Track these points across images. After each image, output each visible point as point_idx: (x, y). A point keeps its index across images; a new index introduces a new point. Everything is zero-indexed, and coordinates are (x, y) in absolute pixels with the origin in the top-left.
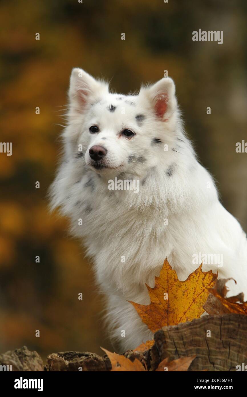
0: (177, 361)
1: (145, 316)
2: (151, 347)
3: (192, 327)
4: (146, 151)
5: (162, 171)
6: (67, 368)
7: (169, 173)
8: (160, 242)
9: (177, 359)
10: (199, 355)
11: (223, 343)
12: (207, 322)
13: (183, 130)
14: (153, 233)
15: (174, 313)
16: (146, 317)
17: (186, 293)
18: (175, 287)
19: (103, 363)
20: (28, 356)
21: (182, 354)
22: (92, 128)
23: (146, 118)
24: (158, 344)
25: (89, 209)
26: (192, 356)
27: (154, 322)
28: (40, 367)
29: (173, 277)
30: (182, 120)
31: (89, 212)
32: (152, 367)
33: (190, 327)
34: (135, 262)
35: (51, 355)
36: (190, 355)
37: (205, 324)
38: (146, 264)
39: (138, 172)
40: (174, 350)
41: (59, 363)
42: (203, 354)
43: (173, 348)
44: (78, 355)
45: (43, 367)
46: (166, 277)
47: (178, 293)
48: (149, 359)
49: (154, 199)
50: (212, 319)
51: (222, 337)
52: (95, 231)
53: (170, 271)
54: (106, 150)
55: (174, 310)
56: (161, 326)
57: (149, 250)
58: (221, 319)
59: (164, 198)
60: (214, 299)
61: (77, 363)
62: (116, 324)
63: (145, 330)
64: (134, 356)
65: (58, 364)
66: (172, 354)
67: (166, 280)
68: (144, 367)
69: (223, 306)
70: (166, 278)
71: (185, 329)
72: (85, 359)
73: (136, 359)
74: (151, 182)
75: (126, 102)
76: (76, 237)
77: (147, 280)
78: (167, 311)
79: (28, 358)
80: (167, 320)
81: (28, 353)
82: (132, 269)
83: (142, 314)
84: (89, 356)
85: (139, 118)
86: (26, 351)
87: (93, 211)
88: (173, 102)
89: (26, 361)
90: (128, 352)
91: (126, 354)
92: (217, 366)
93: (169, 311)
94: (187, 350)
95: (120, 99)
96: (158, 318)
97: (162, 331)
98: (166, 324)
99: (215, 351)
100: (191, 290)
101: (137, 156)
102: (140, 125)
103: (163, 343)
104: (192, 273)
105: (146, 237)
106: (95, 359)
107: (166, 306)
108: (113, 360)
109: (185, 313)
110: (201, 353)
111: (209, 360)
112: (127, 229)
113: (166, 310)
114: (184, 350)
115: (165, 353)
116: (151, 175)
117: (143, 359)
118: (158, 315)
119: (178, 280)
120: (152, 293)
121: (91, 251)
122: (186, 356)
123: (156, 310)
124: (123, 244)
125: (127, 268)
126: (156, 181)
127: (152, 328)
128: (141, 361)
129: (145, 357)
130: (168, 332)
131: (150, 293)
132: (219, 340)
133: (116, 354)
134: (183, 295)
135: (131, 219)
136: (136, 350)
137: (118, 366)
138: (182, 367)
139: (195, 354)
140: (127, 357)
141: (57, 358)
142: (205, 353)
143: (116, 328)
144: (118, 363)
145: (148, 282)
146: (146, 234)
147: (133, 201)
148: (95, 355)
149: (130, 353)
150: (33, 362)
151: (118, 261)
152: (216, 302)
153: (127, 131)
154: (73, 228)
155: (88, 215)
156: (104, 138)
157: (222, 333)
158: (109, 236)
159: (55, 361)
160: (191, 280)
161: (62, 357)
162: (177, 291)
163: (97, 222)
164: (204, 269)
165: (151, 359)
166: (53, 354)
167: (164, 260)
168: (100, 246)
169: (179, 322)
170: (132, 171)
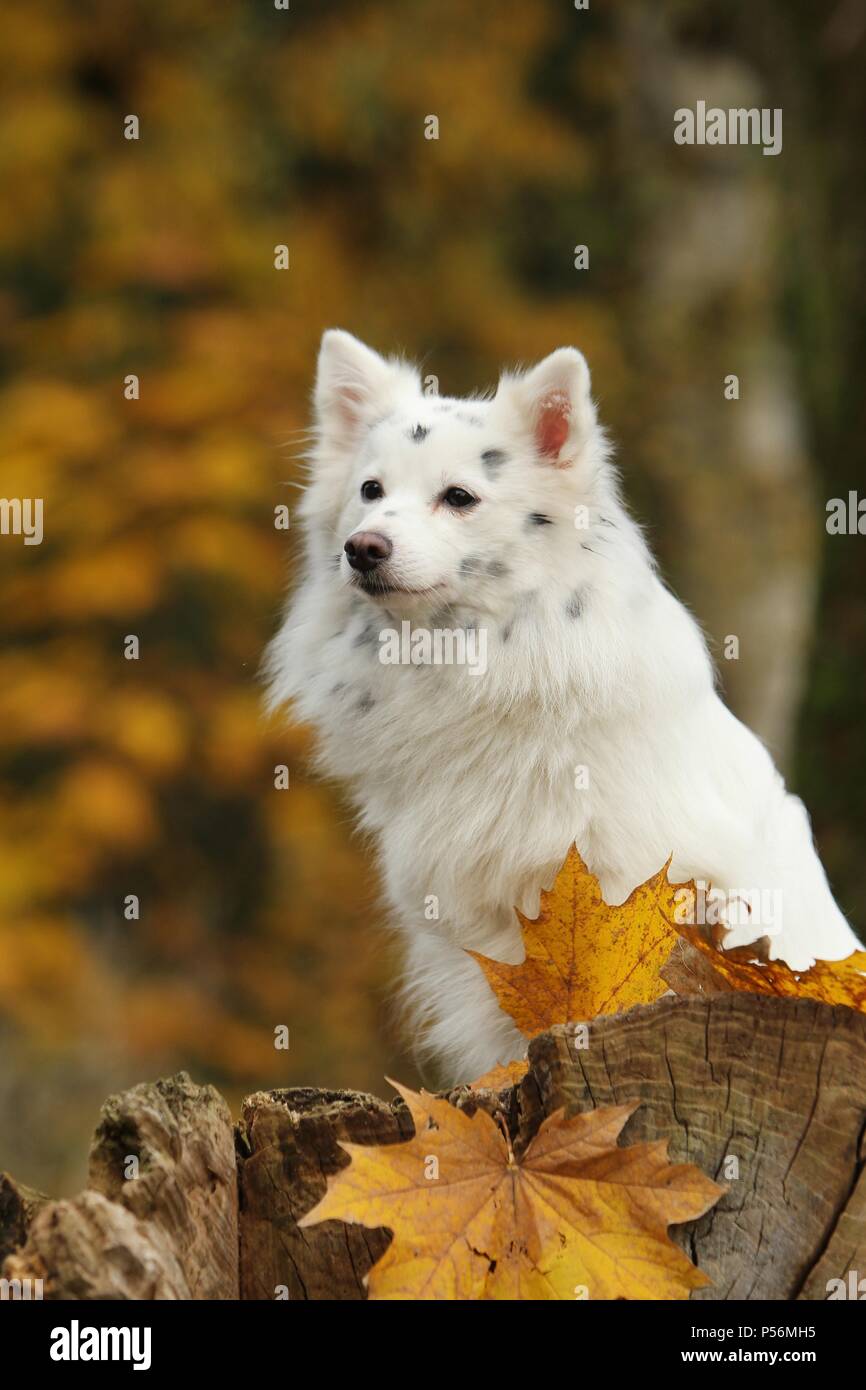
0: (589, 1115)
1: (508, 992)
2: (520, 1079)
3: (632, 1026)
4: (509, 546)
5: (554, 602)
6: (297, 1132)
7: (574, 610)
8: (559, 796)
9: (588, 1110)
10: (646, 1101)
11: (712, 1068)
12: (670, 1013)
13: (617, 493)
14: (540, 771)
15: (587, 989)
16: (510, 995)
17: (621, 938)
18: (594, 919)
19: (390, 1119)
20: (193, 1099)
21: (603, 1097)
22: (367, 486)
23: (510, 460)
24: (539, 1071)
25: (366, 704)
26: (628, 1102)
27: (532, 1010)
28: (224, 1126)
29: (590, 894)
30: (614, 469)
31: (367, 711)
32: (522, 1131)
33: (626, 1027)
34: (491, 847)
35: (253, 1096)
36: (624, 1100)
37: (664, 1020)
38: (519, 855)
39: (491, 603)
40: (583, 1085)
41: (274, 1119)
42: (658, 1098)
43: (578, 1082)
44: (325, 1098)
45: (232, 1128)
46: (571, 891)
47: (599, 937)
48: (515, 1109)
49: (534, 681)
50: (685, 1004)
51: (710, 1053)
52: (381, 763)
53: (582, 878)
54: (390, 543)
55: (586, 980)
56: (549, 1023)
57: (527, 817)
58: (708, 1006)
59: (561, 679)
60: (690, 952)
61: (322, 1118)
62: (430, 1012)
63: (507, 1029)
64: (474, 1102)
65: (271, 1122)
66: (576, 1097)
67: (570, 901)
68: (500, 1130)
69: (714, 971)
70: (572, 896)
71: (612, 1032)
72: (344, 1109)
73: (480, 1111)
74: (524, 632)
75: (459, 416)
76: (330, 778)
77: (519, 898)
78: (568, 984)
79: (191, 1103)
80: (566, 1006)
81: (192, 1089)
82: (482, 865)
83: (501, 987)
84: (356, 1101)
85: (492, 458)
86: (185, 1084)
87: (375, 709)
88: (584, 413)
89: (186, 1112)
90: (457, 1092)
91: (452, 1096)
92: (695, 1129)
93: (573, 983)
94: (616, 1086)
95: (446, 409)
96: (543, 1001)
97: (550, 1036)
98: (565, 1019)
99: (691, 1089)
100: (637, 929)
101: (487, 560)
102: (492, 477)
103: (551, 1068)
104: (641, 887)
105: (520, 782)
106: (371, 1107)
107: (566, 971)
108: (418, 1113)
109: (615, 990)
110: (653, 1095)
111: (675, 1114)
112: (472, 759)
113: (565, 981)
114: (607, 1087)
115: (558, 1094)
116: (526, 615)
117: (498, 1109)
118: (544, 994)
119: (601, 900)
120: (530, 932)
121: (371, 816)
122: (614, 1103)
123: (539, 979)
124: (461, 797)
125: (470, 863)
126: (539, 631)
127: (525, 1026)
128: (493, 1114)
129: (502, 1105)
130: (566, 1039)
131: (526, 932)
132: (703, 1061)
133: (427, 1093)
134: (614, 943)
135: (481, 733)
136: (480, 1086)
137: (431, 1127)
138: (602, 1132)
139: (637, 1099)
140: (455, 1105)
141: (268, 1106)
142: (664, 1096)
143: (430, 1023)
144: (431, 1119)
145: (522, 903)
146: (519, 773)
147: (481, 684)
148: (370, 1098)
149: (463, 1093)
150: (207, 1114)
151: (444, 844)
152: (696, 959)
153: (457, 492)
154: (322, 756)
155: (364, 716)
156: (390, 514)
157: (711, 1044)
158: (422, 774)
159: (264, 1113)
160: (638, 903)
161: (283, 1102)
162: (597, 931)
163: (385, 739)
164: (674, 877)
165: (520, 1111)
166: (257, 1094)
167: (569, 845)
168: (396, 802)
169: (599, 1013)
170: (473, 599)
